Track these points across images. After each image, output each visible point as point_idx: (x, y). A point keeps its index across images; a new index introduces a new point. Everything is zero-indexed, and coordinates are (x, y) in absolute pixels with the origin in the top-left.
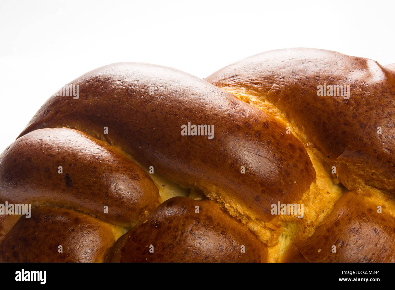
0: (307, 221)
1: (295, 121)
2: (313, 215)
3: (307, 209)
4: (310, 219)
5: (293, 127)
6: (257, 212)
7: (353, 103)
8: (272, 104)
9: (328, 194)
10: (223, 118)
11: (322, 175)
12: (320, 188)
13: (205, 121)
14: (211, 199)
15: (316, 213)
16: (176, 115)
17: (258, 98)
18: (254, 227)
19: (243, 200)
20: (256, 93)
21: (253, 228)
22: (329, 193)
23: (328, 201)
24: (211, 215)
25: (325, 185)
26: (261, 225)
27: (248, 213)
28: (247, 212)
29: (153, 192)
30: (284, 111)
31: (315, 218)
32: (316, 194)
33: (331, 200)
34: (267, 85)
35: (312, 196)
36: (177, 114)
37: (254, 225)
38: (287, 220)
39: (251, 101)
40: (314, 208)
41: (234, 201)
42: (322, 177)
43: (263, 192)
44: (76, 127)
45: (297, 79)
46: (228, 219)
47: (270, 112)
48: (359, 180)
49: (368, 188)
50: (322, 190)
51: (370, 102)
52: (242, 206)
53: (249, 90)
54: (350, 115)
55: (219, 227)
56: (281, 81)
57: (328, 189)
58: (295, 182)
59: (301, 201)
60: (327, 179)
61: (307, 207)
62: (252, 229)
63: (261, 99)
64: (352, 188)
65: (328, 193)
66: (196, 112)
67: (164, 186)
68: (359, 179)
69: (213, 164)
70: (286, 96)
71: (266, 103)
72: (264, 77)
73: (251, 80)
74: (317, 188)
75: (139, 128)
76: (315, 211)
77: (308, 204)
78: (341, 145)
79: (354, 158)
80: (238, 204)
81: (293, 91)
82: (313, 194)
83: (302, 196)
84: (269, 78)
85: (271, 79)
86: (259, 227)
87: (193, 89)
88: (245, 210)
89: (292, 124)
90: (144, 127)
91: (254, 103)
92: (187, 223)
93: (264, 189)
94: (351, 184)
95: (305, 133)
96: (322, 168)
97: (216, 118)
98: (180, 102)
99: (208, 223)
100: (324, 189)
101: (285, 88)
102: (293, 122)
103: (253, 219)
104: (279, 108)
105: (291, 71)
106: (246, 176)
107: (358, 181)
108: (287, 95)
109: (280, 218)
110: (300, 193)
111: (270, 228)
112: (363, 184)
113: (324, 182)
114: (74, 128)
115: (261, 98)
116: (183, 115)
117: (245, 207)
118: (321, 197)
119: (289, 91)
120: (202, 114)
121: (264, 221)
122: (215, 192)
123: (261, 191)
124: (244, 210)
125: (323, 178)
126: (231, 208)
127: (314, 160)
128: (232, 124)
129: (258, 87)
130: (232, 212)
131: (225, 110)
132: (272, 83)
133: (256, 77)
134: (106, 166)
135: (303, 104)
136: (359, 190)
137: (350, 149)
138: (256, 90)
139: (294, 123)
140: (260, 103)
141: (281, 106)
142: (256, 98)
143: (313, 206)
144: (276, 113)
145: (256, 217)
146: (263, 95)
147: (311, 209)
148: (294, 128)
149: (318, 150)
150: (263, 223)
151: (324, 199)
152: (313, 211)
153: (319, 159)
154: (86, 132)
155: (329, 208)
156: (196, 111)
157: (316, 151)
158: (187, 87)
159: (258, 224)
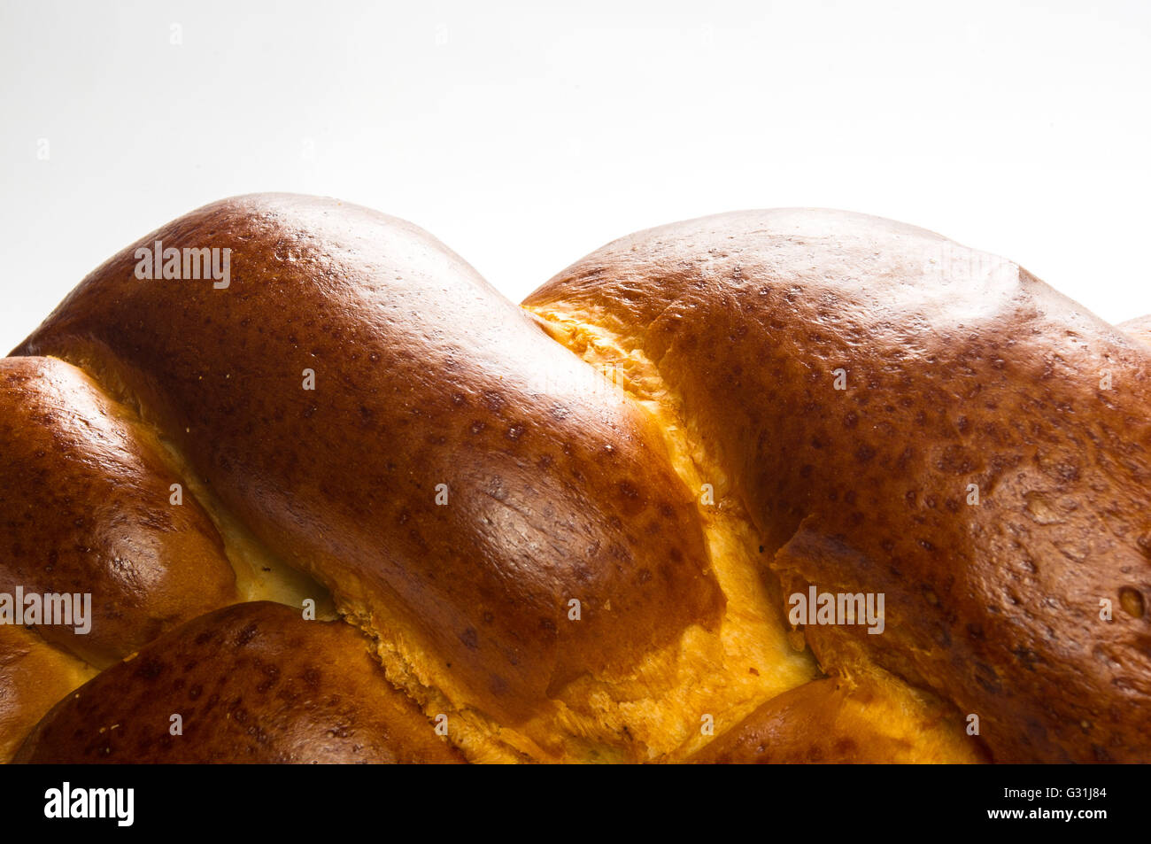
0: (646, 748)
1: (698, 425)
2: (672, 732)
3: (657, 708)
4: (657, 742)
5: (689, 442)
6: (469, 685)
7: (860, 379)
8: (652, 363)
9: (753, 675)
10: (423, 365)
11: (751, 610)
12: (727, 649)
13: (364, 369)
14: (349, 622)
15: (688, 729)
16: (294, 340)
17: (619, 340)
18: (463, 736)
19: (432, 638)
20: (622, 323)
21: (459, 737)
22: (758, 675)
23: (741, 696)
24: (322, 669)
25: (749, 646)
26: (488, 733)
27: (443, 682)
28: (440, 681)
29: (205, 578)
30: (677, 387)
31: (679, 744)
32: (705, 667)
33: (754, 696)
34: (659, 303)
35: (686, 672)
36: (298, 338)
37: (465, 729)
38: (584, 734)
39: (592, 345)
40: (685, 710)
41: (408, 636)
42: (745, 616)
43: (488, 619)
44: (82, 361)
45: (738, 291)
46: (380, 691)
47: (633, 385)
48: (852, 644)
49: (876, 674)
50: (734, 658)
51: (912, 380)
52: (428, 657)
53: (608, 315)
54: (838, 416)
55: (333, 709)
56: (695, 295)
57: (759, 661)
58: (608, 607)
59: (634, 678)
60: (764, 628)
61: (660, 702)
62: (457, 742)
63: (626, 343)
64: (833, 668)
65: (753, 671)
66: (353, 338)
67: (269, 570)
68: (850, 639)
69: (351, 505)
70: (689, 338)
71: (637, 355)
72: (658, 280)
73: (627, 284)
74: (712, 649)
75: (195, 372)
76: (687, 721)
77: (666, 694)
78: (791, 510)
79: (823, 562)
80: (417, 648)
81: (711, 326)
82: (692, 666)
83: (638, 661)
84: (672, 283)
85: (673, 284)
86: (481, 740)
87: (384, 273)
88: (435, 674)
89: (689, 431)
90: (206, 369)
91: (599, 353)
92: (234, 679)
93: (492, 610)
94: (832, 654)
95: (722, 465)
96: (753, 587)
97: (403, 362)
98: (321, 306)
99: (301, 692)
100: (743, 656)
101: (695, 315)
102: (693, 424)
103: (459, 706)
104: (665, 377)
105: (733, 267)
106: (441, 557)
107: (849, 647)
108: (693, 337)
109: (558, 720)
110: (630, 649)
111: (518, 751)
112: (864, 659)
113: (748, 634)
114: (76, 364)
115: (626, 340)
116: (313, 344)
117: (435, 662)
118: (723, 681)
119: (702, 325)
120: (364, 347)
121: (496, 721)
122: (361, 600)
123: (479, 613)
124: (433, 671)
125: (751, 620)
126: (395, 658)
127: (731, 558)
128: (441, 389)
129: (632, 307)
130: (394, 672)
131: (444, 344)
132: (672, 298)
133: (642, 277)
134: (77, 472)
135: (725, 369)
136: (845, 677)
137: (812, 527)
138: (624, 314)
139: (697, 429)
140: (616, 353)
141: (672, 372)
142: (615, 340)
143: (683, 703)
144: (651, 390)
145: (468, 702)
146: (635, 332)
147: (671, 712)
148: (693, 445)
149: (749, 528)
150: (494, 726)
151: (728, 690)
152: (681, 720)
153: (751, 559)
154: (97, 377)
155: (731, 718)
156: (352, 336)
157: (743, 528)
158: (368, 267)
159: (478, 729)
